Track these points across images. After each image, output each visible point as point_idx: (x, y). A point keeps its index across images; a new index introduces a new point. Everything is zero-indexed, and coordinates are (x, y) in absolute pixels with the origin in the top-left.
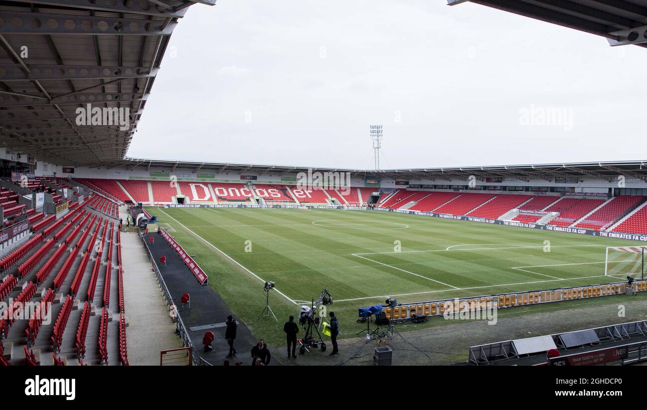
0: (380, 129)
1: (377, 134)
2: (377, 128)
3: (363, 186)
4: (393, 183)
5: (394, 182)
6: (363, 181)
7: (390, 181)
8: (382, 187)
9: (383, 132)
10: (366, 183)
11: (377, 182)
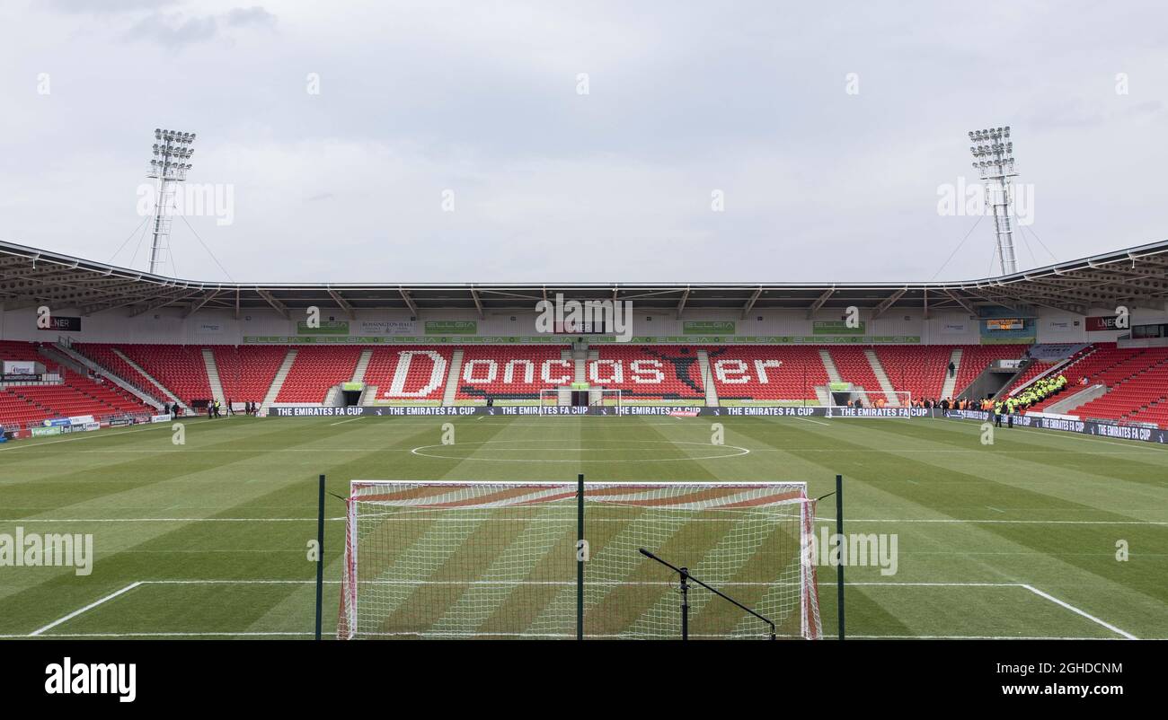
0: (1003, 140)
1: (996, 157)
2: (995, 137)
3: (976, 340)
4: (1077, 324)
5: (1082, 320)
6: (976, 324)
7: (1069, 318)
8: (1040, 341)
9: (1014, 148)
10: (984, 331)
11: (1021, 326)
